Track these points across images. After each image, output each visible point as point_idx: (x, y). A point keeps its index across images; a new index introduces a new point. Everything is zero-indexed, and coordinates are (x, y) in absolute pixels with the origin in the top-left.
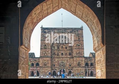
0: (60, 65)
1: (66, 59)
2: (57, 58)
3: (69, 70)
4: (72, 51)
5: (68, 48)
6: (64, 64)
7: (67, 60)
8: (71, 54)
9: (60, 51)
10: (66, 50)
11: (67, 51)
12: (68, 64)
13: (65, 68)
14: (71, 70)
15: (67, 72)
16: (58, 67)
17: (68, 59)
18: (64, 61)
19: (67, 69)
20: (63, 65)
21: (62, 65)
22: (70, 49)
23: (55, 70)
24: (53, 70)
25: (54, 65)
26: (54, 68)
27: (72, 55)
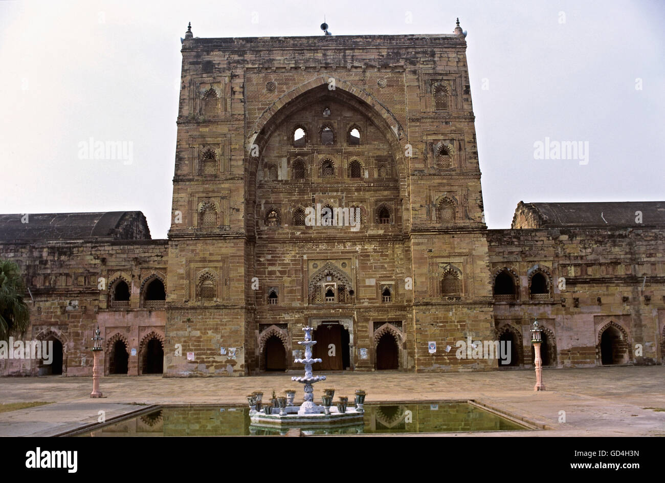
0: (317, 289)
1: (358, 248)
2: (294, 241)
3: (377, 324)
4: (397, 189)
5: (366, 175)
6: (341, 289)
7: (365, 255)
8: (392, 216)
9: (314, 191)
10: (354, 184)
11: (358, 190)
12: (372, 282)
13: (350, 317)
14: (392, 327)
15: (367, 341)
16: (300, 310)
17: (370, 247)
18: (338, 265)
19: (367, 320)
20: (335, 289)
21: (330, 293)
22: (383, 175)
23: (281, 332)
24: (262, 327)
25: (273, 295)
26: (268, 318)
27: (399, 219)
